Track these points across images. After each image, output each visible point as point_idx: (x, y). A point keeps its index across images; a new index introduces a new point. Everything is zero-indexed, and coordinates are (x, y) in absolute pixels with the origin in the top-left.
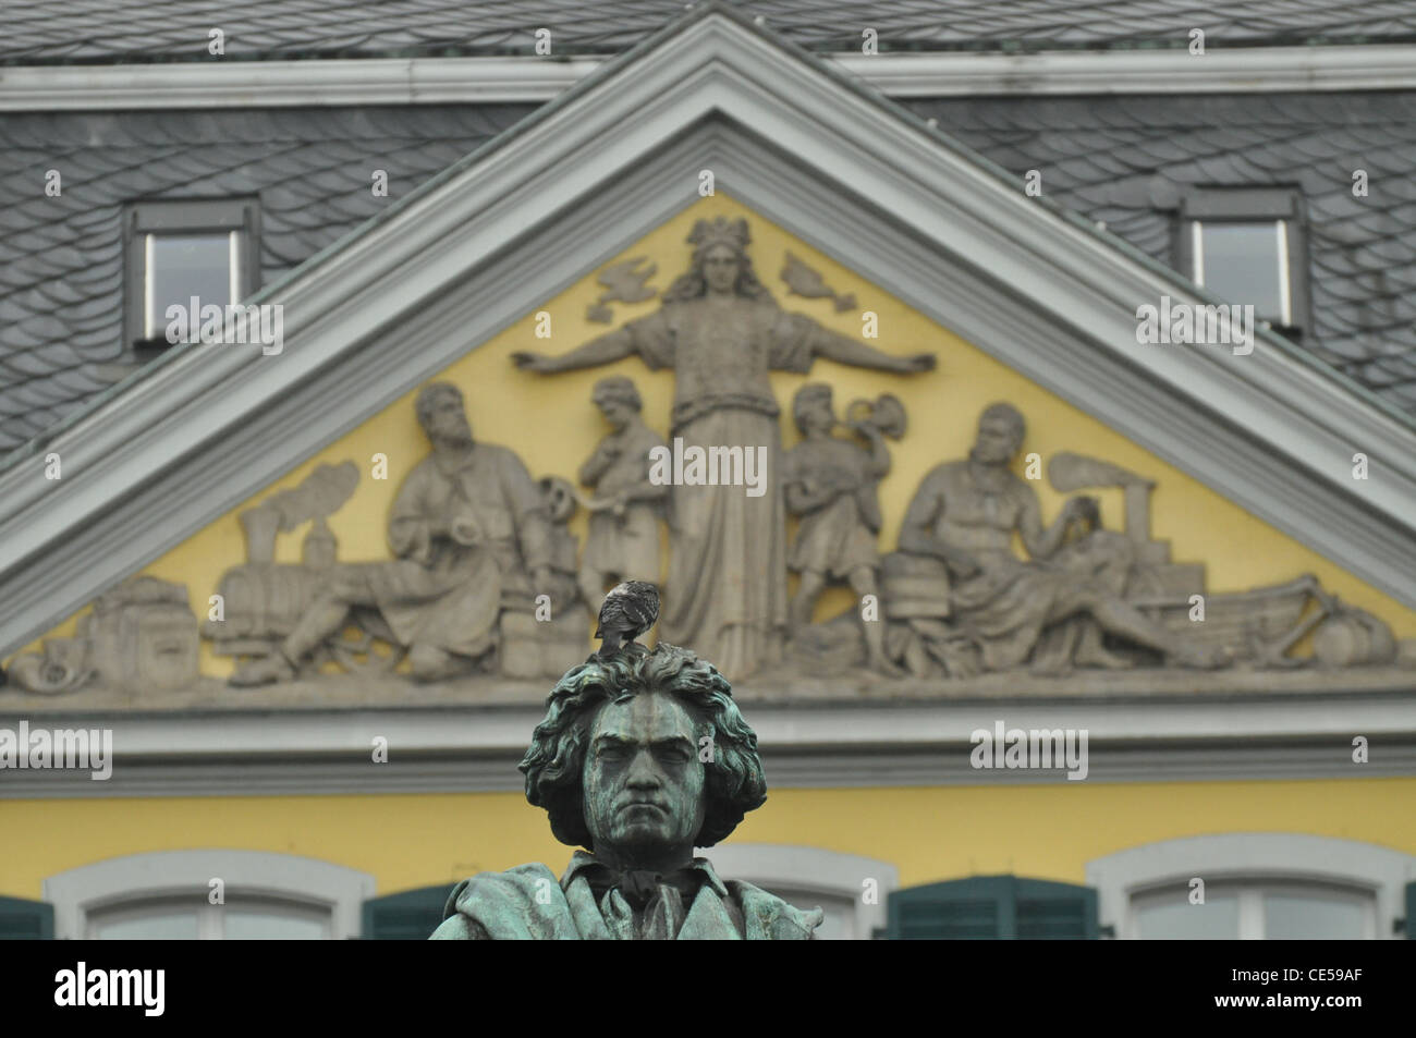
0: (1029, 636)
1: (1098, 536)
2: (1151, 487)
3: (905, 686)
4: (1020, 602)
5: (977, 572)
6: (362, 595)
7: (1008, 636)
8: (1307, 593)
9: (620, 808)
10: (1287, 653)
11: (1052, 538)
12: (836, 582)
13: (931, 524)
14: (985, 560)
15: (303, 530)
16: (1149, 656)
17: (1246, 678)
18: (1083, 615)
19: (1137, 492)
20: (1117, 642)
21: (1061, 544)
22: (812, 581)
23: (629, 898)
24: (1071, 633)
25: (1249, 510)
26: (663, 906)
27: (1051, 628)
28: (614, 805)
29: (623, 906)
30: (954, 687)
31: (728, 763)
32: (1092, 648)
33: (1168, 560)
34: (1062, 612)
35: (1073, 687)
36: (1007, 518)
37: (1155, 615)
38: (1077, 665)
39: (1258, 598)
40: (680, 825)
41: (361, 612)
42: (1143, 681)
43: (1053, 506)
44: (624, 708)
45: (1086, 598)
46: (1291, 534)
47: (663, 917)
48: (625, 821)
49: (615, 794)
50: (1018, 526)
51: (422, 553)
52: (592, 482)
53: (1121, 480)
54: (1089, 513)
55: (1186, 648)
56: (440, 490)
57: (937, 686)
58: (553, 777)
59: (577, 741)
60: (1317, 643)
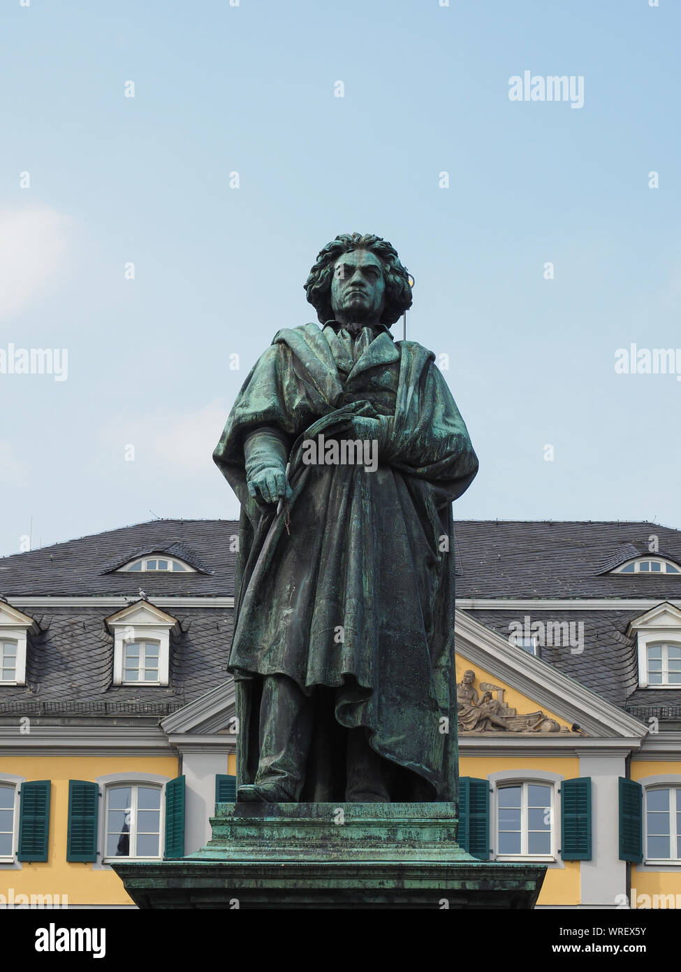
0: (475, 723)
1: (491, 701)
2: (504, 690)
4: (473, 715)
5: (463, 708)
7: (470, 723)
8: (540, 716)
9: (347, 294)
10: (534, 728)
11: (480, 700)
14: (464, 705)
16: (503, 728)
17: (525, 733)
18: (487, 718)
19: (501, 692)
20: (495, 725)
21: (483, 702)
23: (350, 332)
24: (484, 723)
25: (527, 697)
26: (364, 335)
27: (480, 721)
28: (344, 293)
29: (347, 334)
31: (395, 280)
32: (489, 726)
33: (507, 708)
34: (482, 718)
36: (471, 697)
37: (504, 719)
38: (485, 730)
39: (528, 717)
40: (374, 303)
43: (481, 694)
44: (351, 254)
45: (488, 715)
46: (535, 702)
47: (363, 339)
48: (350, 299)
49: (345, 289)
50: (472, 698)
53: (497, 689)
54: (490, 696)
55: (511, 727)
58: (318, 287)
59: (329, 270)
60: (542, 727)
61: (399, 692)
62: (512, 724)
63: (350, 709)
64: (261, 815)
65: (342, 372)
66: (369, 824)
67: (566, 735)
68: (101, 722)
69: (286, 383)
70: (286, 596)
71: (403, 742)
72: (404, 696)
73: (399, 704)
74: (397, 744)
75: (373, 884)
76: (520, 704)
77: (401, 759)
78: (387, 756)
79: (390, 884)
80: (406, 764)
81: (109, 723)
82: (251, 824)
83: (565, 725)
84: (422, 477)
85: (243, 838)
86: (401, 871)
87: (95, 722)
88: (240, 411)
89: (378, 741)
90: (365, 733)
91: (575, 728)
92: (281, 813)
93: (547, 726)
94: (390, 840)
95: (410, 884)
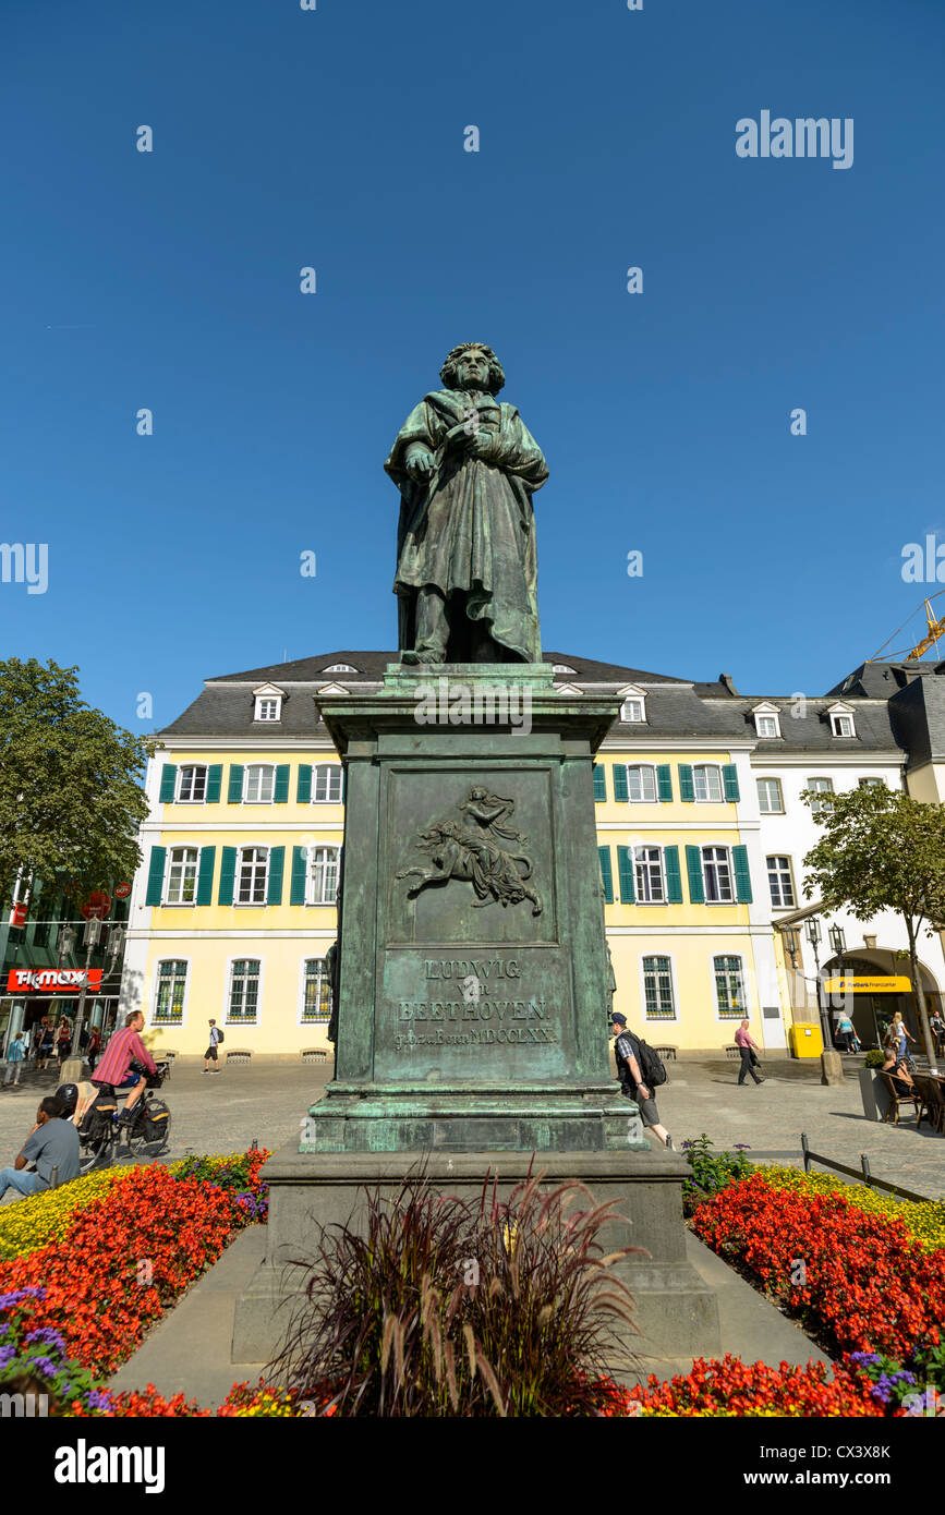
9: (467, 372)
23: (469, 394)
28: (465, 372)
40: (483, 378)
44: (469, 352)
49: (465, 370)
59: (455, 362)
61: (506, 601)
63: (477, 608)
64: (419, 671)
66: (493, 677)
69: (431, 418)
70: (433, 538)
71: (510, 633)
72: (510, 603)
73: (507, 609)
74: (506, 634)
77: (509, 643)
78: (500, 641)
80: (512, 647)
82: (412, 677)
84: (517, 473)
85: (406, 687)
89: (495, 631)
90: (488, 622)
92: (432, 670)
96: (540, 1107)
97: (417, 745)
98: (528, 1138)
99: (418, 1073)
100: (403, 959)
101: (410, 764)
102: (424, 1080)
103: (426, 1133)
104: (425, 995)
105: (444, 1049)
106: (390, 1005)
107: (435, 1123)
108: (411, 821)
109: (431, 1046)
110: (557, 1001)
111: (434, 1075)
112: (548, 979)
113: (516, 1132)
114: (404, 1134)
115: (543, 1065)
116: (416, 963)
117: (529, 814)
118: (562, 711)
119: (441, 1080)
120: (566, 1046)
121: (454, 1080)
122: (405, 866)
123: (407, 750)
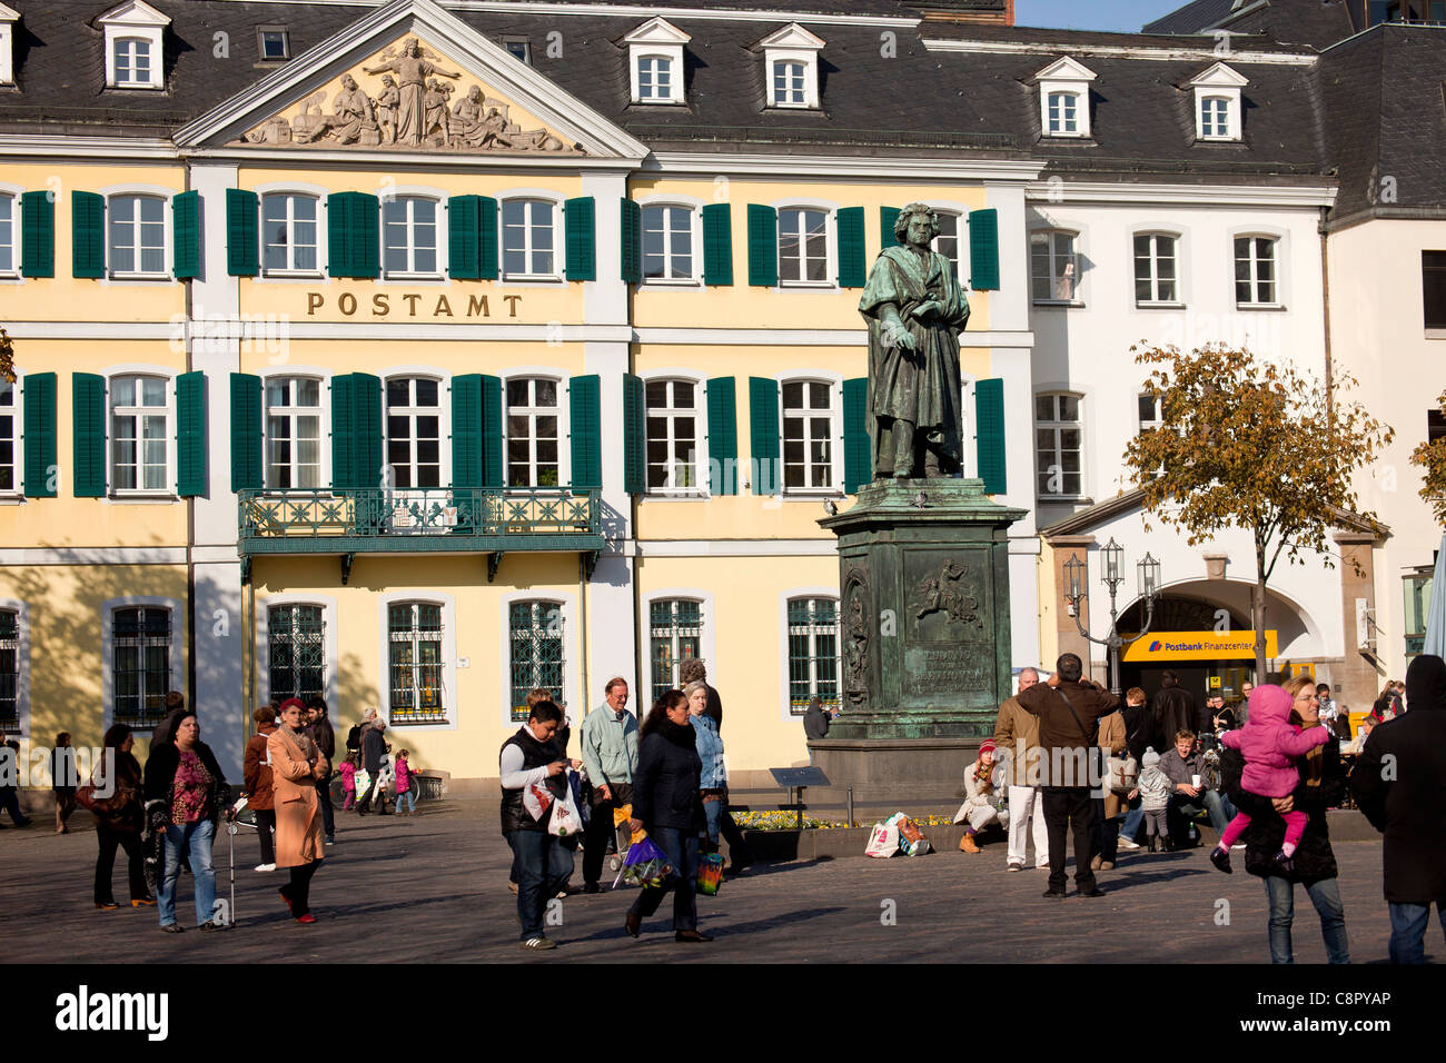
0: (482, 140)
1: (497, 117)
2: (509, 106)
3: (453, 151)
4: (479, 132)
6: (329, 123)
7: (477, 139)
11: (486, 117)
12: (437, 125)
13: (458, 113)
15: (314, 107)
16: (509, 145)
18: (494, 136)
20: (499, 141)
21: (489, 118)
22: (431, 125)
24: (491, 139)
25: (531, 112)
27: (486, 138)
29: (919, 256)
30: (465, 152)
32: (495, 143)
33: (512, 124)
34: (489, 135)
35: (491, 152)
36: (476, 112)
37: (509, 136)
38: (492, 147)
39: (533, 133)
41: (328, 128)
42: (507, 151)
43: (487, 110)
45: (495, 131)
46: (538, 118)
50: (478, 114)
51: (342, 114)
52: (381, 99)
53: (502, 104)
54: (495, 112)
56: (347, 99)
57: (460, 151)
60: (546, 145)
62: (518, 142)
63: (935, 435)
65: (925, 279)
67: (570, 154)
68: (104, 131)
69: (897, 281)
75: (965, 518)
76: (525, 119)
79: (971, 518)
81: (114, 133)
82: (904, 488)
83: (569, 141)
85: (902, 494)
86: (976, 512)
87: (99, 131)
88: (879, 295)
91: (578, 147)
93: (551, 145)
94: (959, 495)
95: (979, 518)
96: (982, 718)
97: (916, 535)
98: (977, 732)
99: (923, 704)
100: (913, 651)
101: (912, 546)
102: (926, 708)
103: (932, 730)
104: (925, 668)
105: (936, 693)
106: (909, 673)
107: (936, 726)
108: (914, 578)
109: (928, 693)
110: (989, 670)
111: (931, 706)
112: (984, 660)
113: (972, 729)
114: (922, 731)
115: (982, 700)
116: (920, 653)
117: (975, 574)
118: (996, 518)
119: (934, 708)
120: (992, 692)
121: (940, 708)
122: (912, 603)
123: (910, 538)
